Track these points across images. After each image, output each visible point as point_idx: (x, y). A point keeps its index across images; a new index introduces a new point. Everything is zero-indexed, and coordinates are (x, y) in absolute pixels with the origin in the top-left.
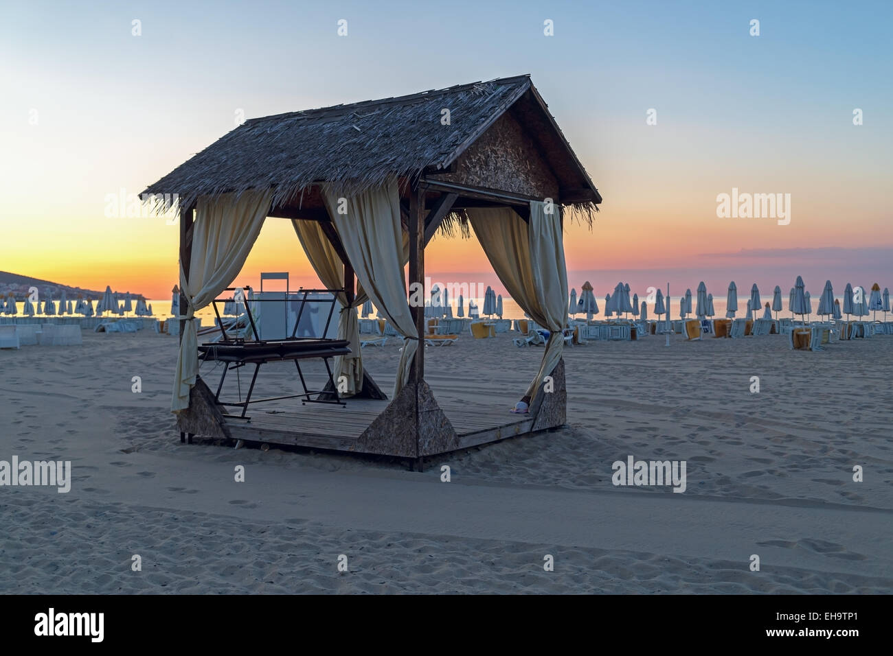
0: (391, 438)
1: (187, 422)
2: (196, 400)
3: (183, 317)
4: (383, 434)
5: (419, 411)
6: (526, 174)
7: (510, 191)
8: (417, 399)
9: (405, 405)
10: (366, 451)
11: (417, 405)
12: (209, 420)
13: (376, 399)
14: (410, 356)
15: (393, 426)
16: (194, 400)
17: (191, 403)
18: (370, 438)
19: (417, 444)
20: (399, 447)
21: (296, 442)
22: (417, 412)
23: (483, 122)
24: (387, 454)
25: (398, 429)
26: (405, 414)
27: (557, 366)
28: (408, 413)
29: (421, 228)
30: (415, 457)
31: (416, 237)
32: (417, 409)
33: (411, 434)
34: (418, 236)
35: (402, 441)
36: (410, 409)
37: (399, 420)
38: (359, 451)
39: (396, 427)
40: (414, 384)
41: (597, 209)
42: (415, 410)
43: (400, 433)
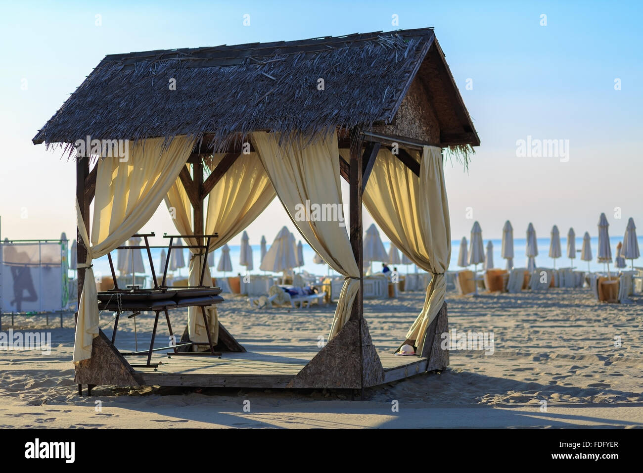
0: (334, 372)
1: (89, 372)
2: (100, 350)
3: (82, 265)
4: (323, 368)
5: (363, 345)
6: (420, 120)
7: (411, 137)
8: (360, 334)
9: (349, 341)
10: (307, 387)
11: (360, 340)
12: (117, 369)
13: (234, 351)
14: (352, 295)
15: (335, 361)
16: (97, 350)
17: (93, 354)
18: (310, 373)
19: (362, 376)
20: (343, 379)
21: (224, 384)
22: (361, 346)
23: (409, 77)
24: (329, 387)
25: (339, 363)
26: (348, 349)
27: (442, 308)
28: (351, 348)
29: (360, 177)
30: (359, 387)
31: (357, 184)
32: (361, 343)
33: (355, 366)
34: (359, 184)
35: (345, 374)
36: (354, 344)
37: (342, 355)
38: (298, 387)
39: (338, 361)
40: (357, 321)
41: (474, 151)
42: (359, 344)
43: (343, 367)
